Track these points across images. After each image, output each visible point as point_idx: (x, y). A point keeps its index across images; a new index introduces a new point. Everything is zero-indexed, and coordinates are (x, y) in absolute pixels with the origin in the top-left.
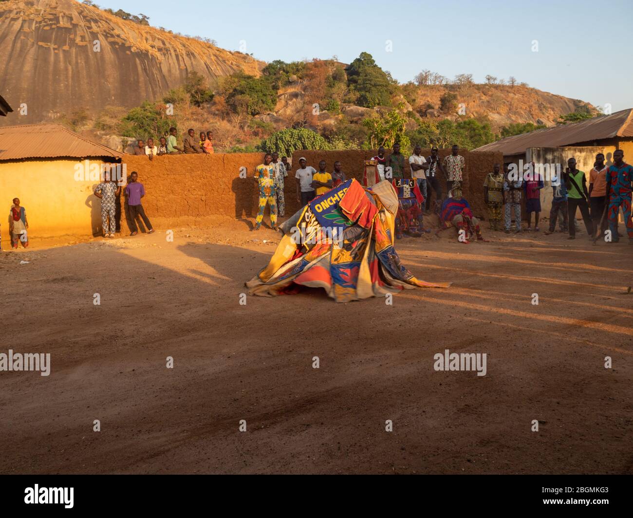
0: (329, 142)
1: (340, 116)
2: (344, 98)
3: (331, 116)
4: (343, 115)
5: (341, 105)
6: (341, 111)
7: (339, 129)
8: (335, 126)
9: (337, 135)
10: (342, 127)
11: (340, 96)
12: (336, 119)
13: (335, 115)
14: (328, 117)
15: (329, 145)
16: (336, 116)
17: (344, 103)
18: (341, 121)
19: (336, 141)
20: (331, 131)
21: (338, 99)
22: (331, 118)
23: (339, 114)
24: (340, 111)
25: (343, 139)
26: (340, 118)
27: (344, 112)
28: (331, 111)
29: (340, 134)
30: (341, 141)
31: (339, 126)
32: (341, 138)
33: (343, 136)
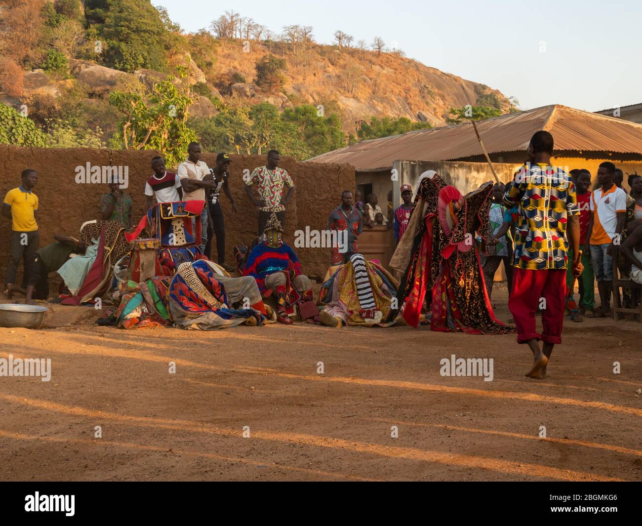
0: (45, 131)
1: (70, 83)
2: (77, 48)
3: (51, 81)
4: (76, 81)
5: (72, 62)
6: (71, 72)
7: (65, 105)
8: (59, 100)
9: (61, 118)
10: (73, 103)
11: (68, 45)
12: (61, 87)
13: (58, 80)
14: (44, 83)
15: (44, 136)
16: (61, 82)
17: (77, 58)
18: (69, 91)
19: (60, 129)
20: (51, 111)
21: (65, 50)
22: (51, 85)
23: (67, 78)
24: (68, 73)
25: (74, 126)
26: (68, 85)
27: (76, 75)
28: (51, 71)
29: (68, 117)
30: (69, 129)
31: (65, 102)
32: (69, 124)
33: (74, 120)
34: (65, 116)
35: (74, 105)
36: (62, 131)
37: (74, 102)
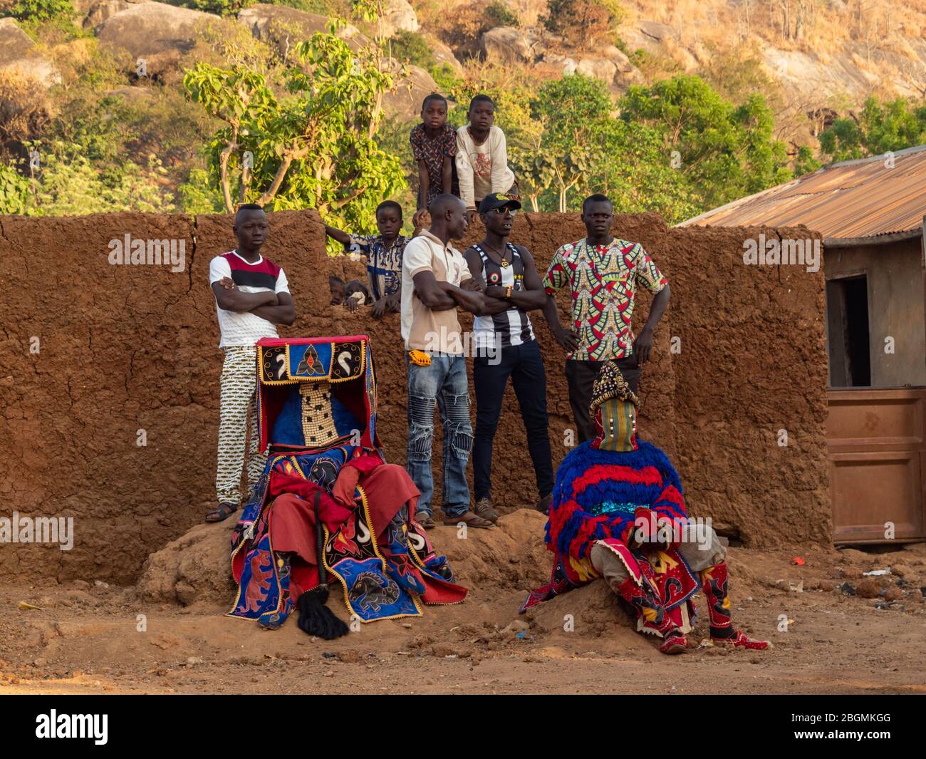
1: (82, 49)
4: (95, 42)
6: (85, 22)
7: (73, 106)
8: (57, 93)
9: (63, 137)
10: (91, 99)
12: (62, 61)
13: (53, 43)
16: (62, 47)
18: (81, 70)
19: (60, 165)
23: (75, 37)
24: (78, 23)
25: (93, 155)
26: (77, 56)
27: (96, 29)
28: (37, 23)
29: (79, 134)
30: (82, 163)
31: (72, 96)
32: (80, 153)
33: (93, 141)
34: (70, 132)
35: (94, 104)
36: (64, 169)
37: (92, 96)
